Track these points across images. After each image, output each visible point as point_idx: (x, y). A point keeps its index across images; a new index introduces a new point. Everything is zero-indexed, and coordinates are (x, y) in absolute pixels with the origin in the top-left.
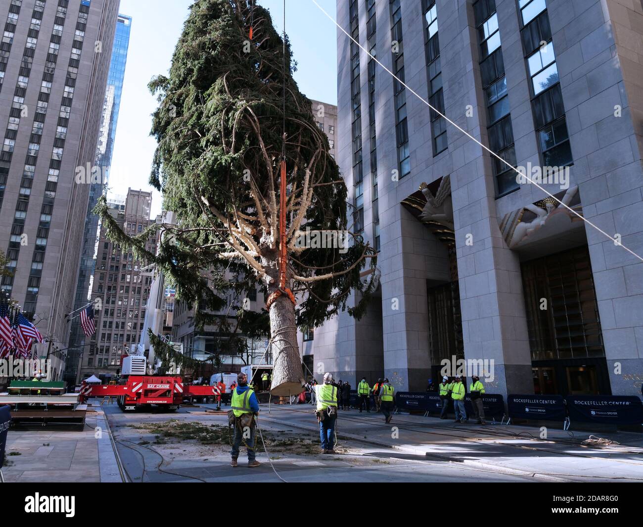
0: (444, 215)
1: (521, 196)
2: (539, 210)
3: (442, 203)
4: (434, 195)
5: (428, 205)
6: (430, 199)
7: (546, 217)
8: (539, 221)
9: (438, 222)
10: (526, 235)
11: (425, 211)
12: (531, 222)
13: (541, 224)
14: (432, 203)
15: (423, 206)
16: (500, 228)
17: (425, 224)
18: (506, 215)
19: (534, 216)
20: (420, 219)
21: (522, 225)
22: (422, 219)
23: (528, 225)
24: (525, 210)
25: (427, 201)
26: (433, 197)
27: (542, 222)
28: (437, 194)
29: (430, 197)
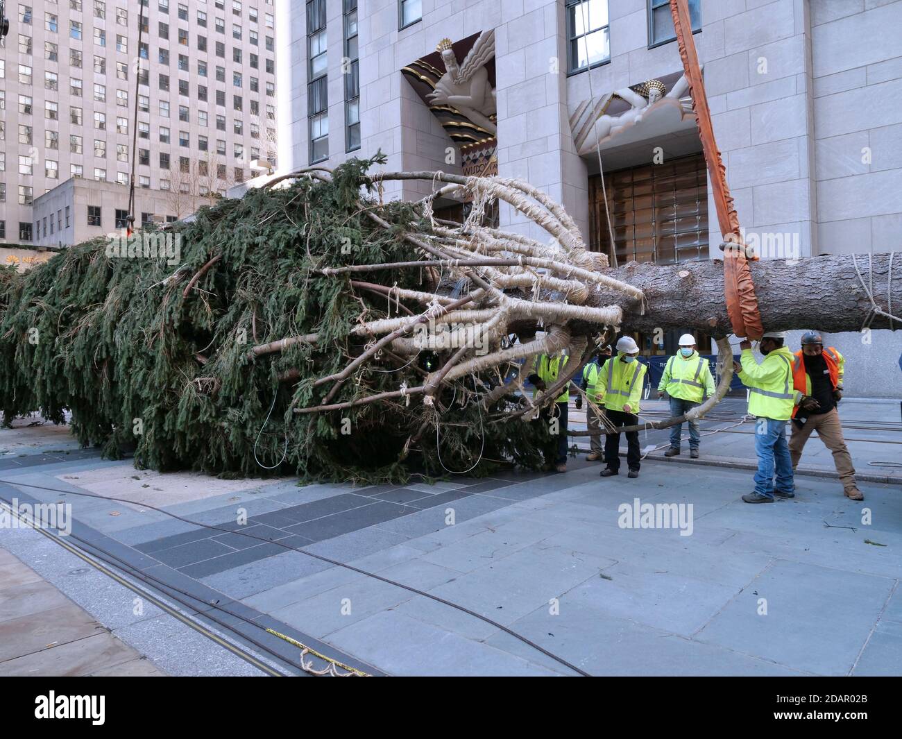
0: (470, 97)
1: (611, 74)
2: (636, 98)
3: (470, 78)
4: (460, 62)
5: (446, 77)
6: (452, 69)
7: (645, 110)
8: (633, 116)
9: (455, 109)
10: (608, 134)
11: (440, 88)
12: (619, 116)
13: (636, 121)
14: (454, 76)
15: (437, 78)
16: (571, 122)
17: (433, 111)
18: (583, 102)
19: (627, 106)
20: (427, 102)
21: (606, 119)
22: (430, 102)
23: (615, 119)
24: (615, 96)
25: (445, 71)
26: (457, 65)
27: (638, 118)
28: (466, 60)
29: (453, 66)
